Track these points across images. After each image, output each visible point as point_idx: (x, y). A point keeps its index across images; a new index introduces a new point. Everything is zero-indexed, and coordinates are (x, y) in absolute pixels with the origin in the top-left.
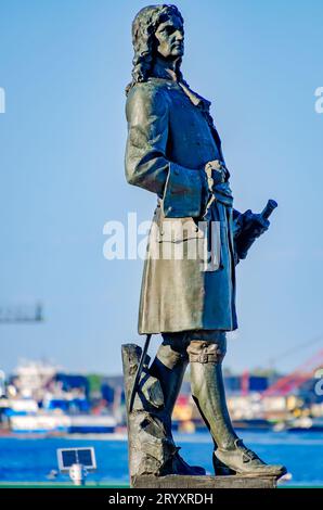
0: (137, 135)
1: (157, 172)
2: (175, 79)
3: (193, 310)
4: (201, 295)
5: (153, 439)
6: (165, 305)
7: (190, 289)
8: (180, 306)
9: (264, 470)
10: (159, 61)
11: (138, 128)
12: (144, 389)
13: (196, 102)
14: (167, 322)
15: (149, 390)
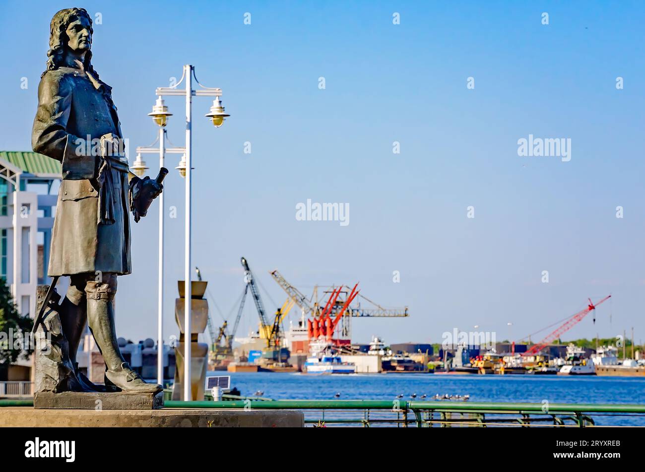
0: (43, 112)
1: (56, 142)
2: (83, 68)
3: (87, 256)
4: (94, 243)
5: (50, 362)
6: (66, 252)
7: (85, 238)
8: (77, 253)
9: (143, 388)
10: (70, 55)
11: (44, 107)
12: (46, 321)
13: (97, 86)
14: (67, 265)
15: (50, 322)
